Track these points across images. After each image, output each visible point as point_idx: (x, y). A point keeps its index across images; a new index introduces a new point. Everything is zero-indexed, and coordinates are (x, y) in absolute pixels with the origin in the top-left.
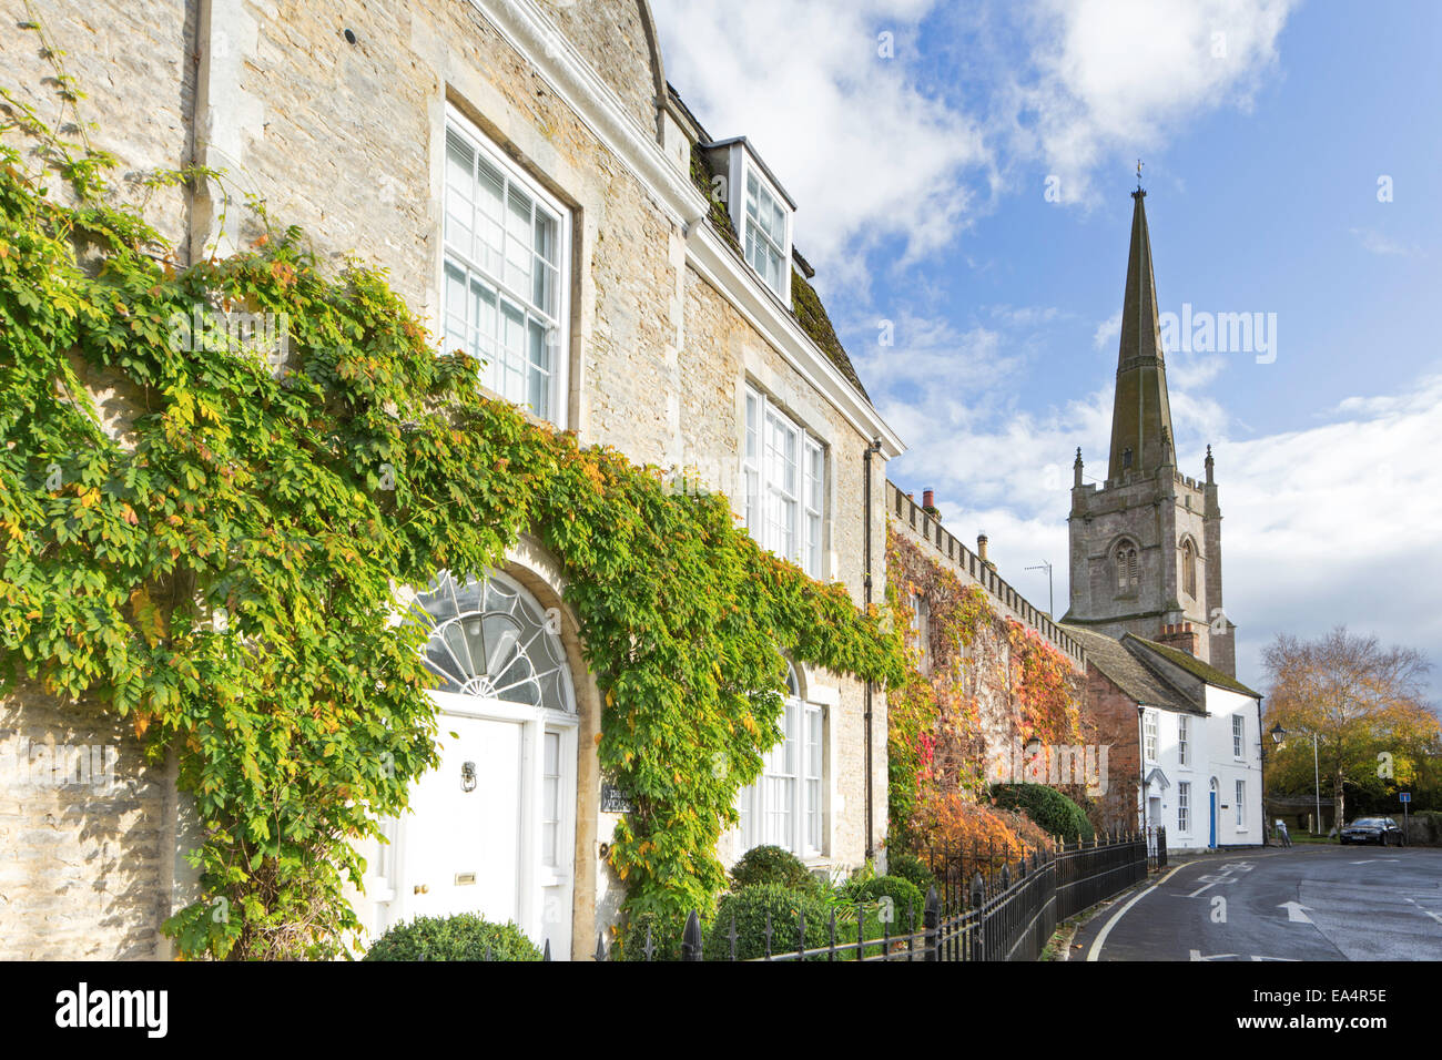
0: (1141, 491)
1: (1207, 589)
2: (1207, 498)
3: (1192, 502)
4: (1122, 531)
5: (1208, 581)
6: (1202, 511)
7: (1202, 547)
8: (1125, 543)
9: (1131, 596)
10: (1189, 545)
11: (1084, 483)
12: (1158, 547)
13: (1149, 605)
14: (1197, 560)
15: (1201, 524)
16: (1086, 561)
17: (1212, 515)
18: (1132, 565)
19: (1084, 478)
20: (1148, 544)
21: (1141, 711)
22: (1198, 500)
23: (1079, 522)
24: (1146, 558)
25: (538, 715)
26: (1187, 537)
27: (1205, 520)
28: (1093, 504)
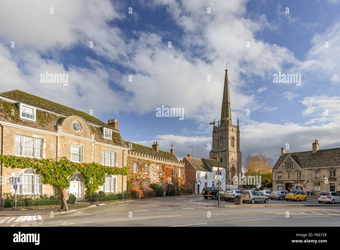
0: (224, 128)
1: (237, 146)
2: (237, 129)
3: (234, 129)
4: (221, 135)
5: (237, 144)
6: (236, 131)
7: (236, 138)
8: (221, 137)
9: (222, 148)
10: (233, 138)
11: (215, 126)
12: (226, 138)
13: (224, 149)
14: (235, 140)
15: (236, 134)
16: (215, 140)
17: (238, 132)
18: (222, 141)
19: (215, 125)
20: (225, 138)
21: (196, 171)
22: (235, 129)
23: (214, 133)
24: (224, 140)
25: (80, 182)
26: (232, 136)
27: (237, 133)
28: (217, 130)
